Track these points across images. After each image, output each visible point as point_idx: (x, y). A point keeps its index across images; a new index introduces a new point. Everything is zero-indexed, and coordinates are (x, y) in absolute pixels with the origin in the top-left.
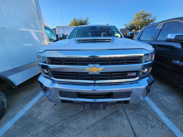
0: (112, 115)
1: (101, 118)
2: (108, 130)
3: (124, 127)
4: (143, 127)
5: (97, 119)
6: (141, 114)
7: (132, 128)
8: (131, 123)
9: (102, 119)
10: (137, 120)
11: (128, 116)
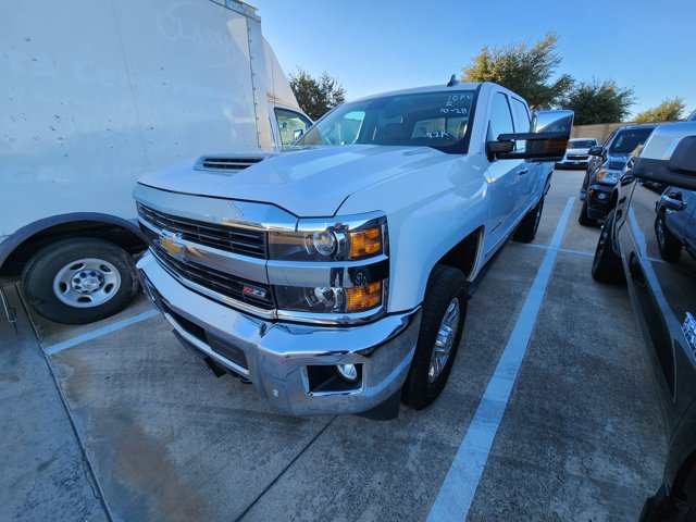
0: (272, 420)
1: (238, 407)
2: (217, 441)
3: (254, 469)
4: (298, 514)
5: (229, 404)
6: (355, 481)
7: (268, 488)
8: (283, 477)
9: (237, 411)
10: (316, 484)
11: (308, 452)
